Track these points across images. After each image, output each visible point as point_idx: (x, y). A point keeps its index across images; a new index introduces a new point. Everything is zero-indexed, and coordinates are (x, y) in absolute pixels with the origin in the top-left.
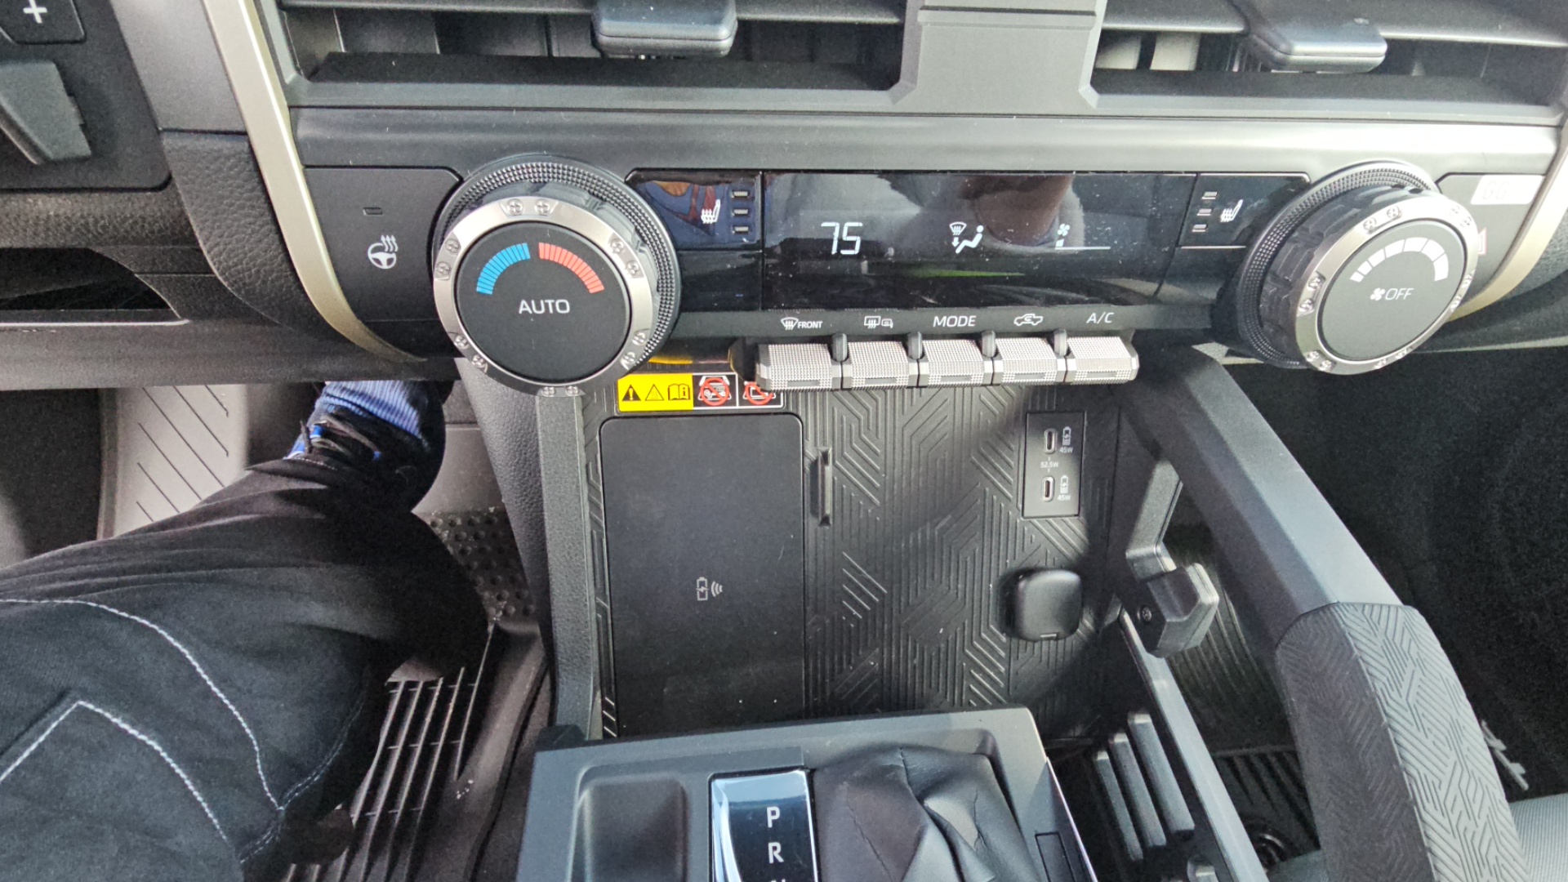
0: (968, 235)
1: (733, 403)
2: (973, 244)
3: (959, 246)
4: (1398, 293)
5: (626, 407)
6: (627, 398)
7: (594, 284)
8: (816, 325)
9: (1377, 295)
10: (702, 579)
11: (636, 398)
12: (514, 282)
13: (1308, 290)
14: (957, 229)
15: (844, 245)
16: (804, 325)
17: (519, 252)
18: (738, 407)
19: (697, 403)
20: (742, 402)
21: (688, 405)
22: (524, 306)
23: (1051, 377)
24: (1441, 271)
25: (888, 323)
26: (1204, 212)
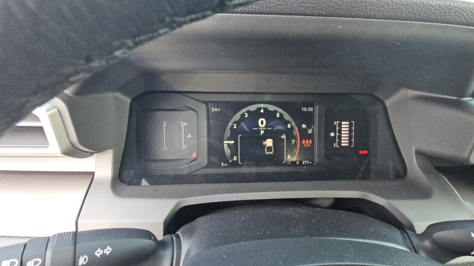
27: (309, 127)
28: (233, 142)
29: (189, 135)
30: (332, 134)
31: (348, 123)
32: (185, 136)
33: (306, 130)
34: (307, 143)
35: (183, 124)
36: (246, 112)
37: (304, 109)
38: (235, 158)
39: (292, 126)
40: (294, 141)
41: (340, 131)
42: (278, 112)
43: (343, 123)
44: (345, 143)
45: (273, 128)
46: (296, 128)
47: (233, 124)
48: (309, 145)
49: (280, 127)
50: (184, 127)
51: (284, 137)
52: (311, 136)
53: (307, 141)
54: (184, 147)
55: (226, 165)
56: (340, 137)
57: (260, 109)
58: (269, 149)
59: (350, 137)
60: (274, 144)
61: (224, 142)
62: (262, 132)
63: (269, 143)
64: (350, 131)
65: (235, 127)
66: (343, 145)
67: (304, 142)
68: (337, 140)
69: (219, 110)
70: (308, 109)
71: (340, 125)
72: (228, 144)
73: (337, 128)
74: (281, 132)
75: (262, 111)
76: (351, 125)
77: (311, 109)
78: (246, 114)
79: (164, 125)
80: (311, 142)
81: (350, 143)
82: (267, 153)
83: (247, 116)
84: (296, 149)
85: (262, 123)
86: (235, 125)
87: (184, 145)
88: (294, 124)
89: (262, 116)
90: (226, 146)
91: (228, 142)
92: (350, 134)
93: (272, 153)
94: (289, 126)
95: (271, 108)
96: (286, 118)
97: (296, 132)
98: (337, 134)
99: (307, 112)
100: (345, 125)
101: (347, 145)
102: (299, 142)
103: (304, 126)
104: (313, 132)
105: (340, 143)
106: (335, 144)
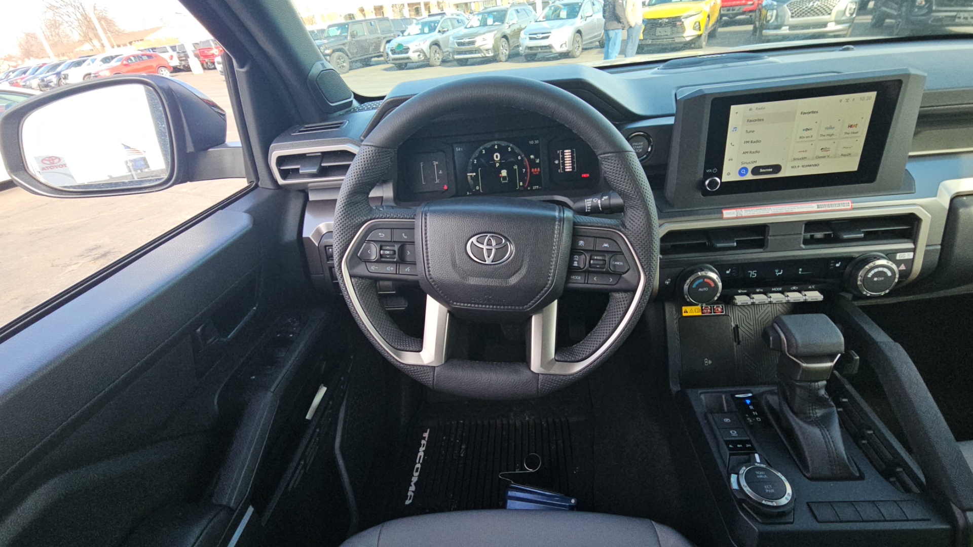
0: (780, 272)
1: (711, 313)
2: (781, 273)
3: (777, 274)
4: (880, 279)
5: (684, 314)
6: (685, 312)
7: (713, 285)
8: (745, 291)
9: (875, 279)
10: (706, 359)
11: (687, 312)
12: (700, 286)
13: (859, 278)
14: (777, 271)
15: (752, 275)
16: (743, 291)
17: (701, 280)
18: (713, 314)
19: (702, 313)
20: (714, 313)
21: (700, 314)
22: (700, 289)
23: (802, 300)
24: (889, 274)
25: (762, 290)
26: (832, 265)
27: (536, 157)
28: (475, 174)
29: (441, 171)
30: (557, 162)
31: (570, 151)
32: (437, 172)
33: (534, 160)
34: (536, 170)
35: (435, 163)
36: (483, 149)
37: (531, 142)
38: (477, 188)
39: (522, 158)
40: (524, 170)
41: (563, 158)
42: (509, 147)
43: (565, 151)
44: (568, 168)
45: (506, 160)
46: (526, 159)
47: (473, 160)
48: (537, 173)
49: (512, 159)
50: (437, 165)
51: (516, 167)
52: (538, 165)
53: (536, 169)
54: (437, 181)
55: (471, 194)
56: (564, 164)
57: (495, 145)
58: (504, 178)
59: (573, 163)
60: (507, 173)
61: (468, 174)
62: (497, 165)
63: (504, 173)
64: (572, 158)
65: (475, 162)
66: (566, 170)
67: (533, 170)
68: (561, 167)
69: (462, 149)
70: (535, 142)
71: (563, 153)
72: (471, 176)
73: (561, 156)
74: (514, 164)
75: (496, 147)
76: (572, 153)
77: (537, 142)
78: (484, 151)
79: (422, 165)
80: (539, 169)
81: (573, 168)
82: (503, 182)
83: (484, 152)
84: (527, 177)
85: (497, 157)
86: (476, 160)
87: (438, 178)
88: (523, 155)
89: (497, 151)
90: (469, 178)
91: (471, 174)
92: (572, 160)
93: (506, 181)
94: (519, 158)
95: (503, 144)
96: (516, 151)
97: (526, 163)
98: (561, 161)
99: (534, 145)
100: (568, 153)
101: (571, 170)
102: (529, 170)
103: (532, 157)
104: (540, 161)
105: (564, 169)
106: (559, 171)
